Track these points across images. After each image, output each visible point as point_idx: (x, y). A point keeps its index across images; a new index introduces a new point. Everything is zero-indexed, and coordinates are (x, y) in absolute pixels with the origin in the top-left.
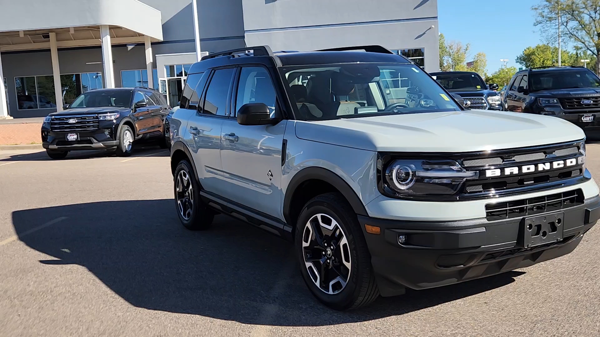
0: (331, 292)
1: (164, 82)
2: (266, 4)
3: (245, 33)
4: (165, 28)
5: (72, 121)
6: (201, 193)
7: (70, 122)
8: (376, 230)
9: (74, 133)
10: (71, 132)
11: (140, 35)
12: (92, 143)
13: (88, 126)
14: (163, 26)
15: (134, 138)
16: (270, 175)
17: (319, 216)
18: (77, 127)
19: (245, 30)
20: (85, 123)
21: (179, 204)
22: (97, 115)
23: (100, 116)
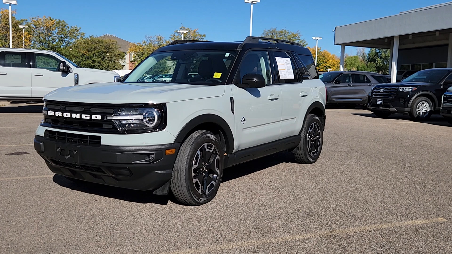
5: (382, 91)
7: (380, 91)
9: (380, 99)
10: (379, 98)
12: (390, 108)
13: (390, 95)
18: (384, 95)
20: (389, 93)
22: (398, 87)
23: (400, 89)
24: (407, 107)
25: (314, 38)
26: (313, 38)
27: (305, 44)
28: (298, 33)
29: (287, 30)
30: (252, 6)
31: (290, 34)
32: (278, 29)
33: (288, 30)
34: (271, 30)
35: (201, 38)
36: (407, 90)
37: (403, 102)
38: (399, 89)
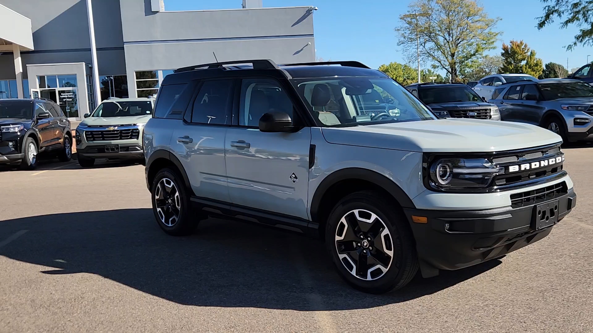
0: (369, 278)
1: (37, 93)
2: (145, 16)
3: (124, 44)
4: (36, 36)
6: (192, 199)
8: (424, 220)
11: (11, 43)
14: (33, 34)
15: (38, 151)
16: (294, 178)
17: (356, 212)
19: (124, 41)
21: (160, 211)
23: (3, 128)
24: (21, 153)
36: (13, 130)
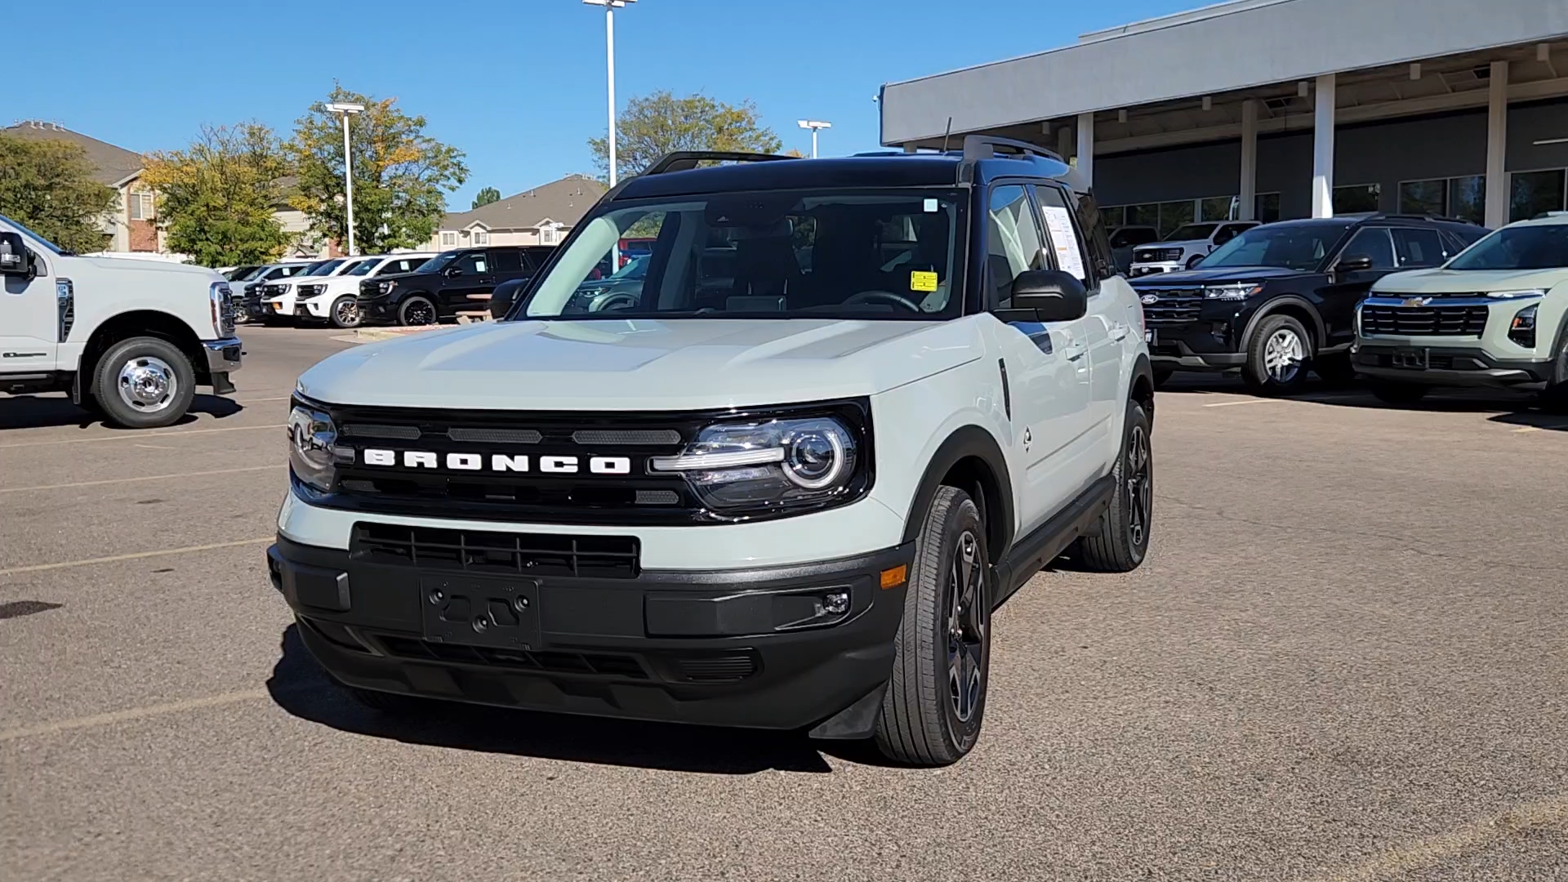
5: (1148, 299)
12: (1181, 355)
13: (1180, 314)
15: (1316, 346)
18: (1159, 315)
20: (1174, 306)
22: (1203, 287)
23: (1211, 291)
24: (1237, 352)
25: (803, 124)
26: (800, 122)
27: (774, 144)
28: (747, 107)
29: (708, 100)
30: (610, 14)
31: (721, 111)
32: (679, 96)
33: (713, 99)
34: (655, 99)
35: (411, 131)
36: (1232, 294)
37: (1221, 334)
38: (1207, 292)
